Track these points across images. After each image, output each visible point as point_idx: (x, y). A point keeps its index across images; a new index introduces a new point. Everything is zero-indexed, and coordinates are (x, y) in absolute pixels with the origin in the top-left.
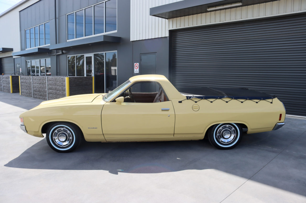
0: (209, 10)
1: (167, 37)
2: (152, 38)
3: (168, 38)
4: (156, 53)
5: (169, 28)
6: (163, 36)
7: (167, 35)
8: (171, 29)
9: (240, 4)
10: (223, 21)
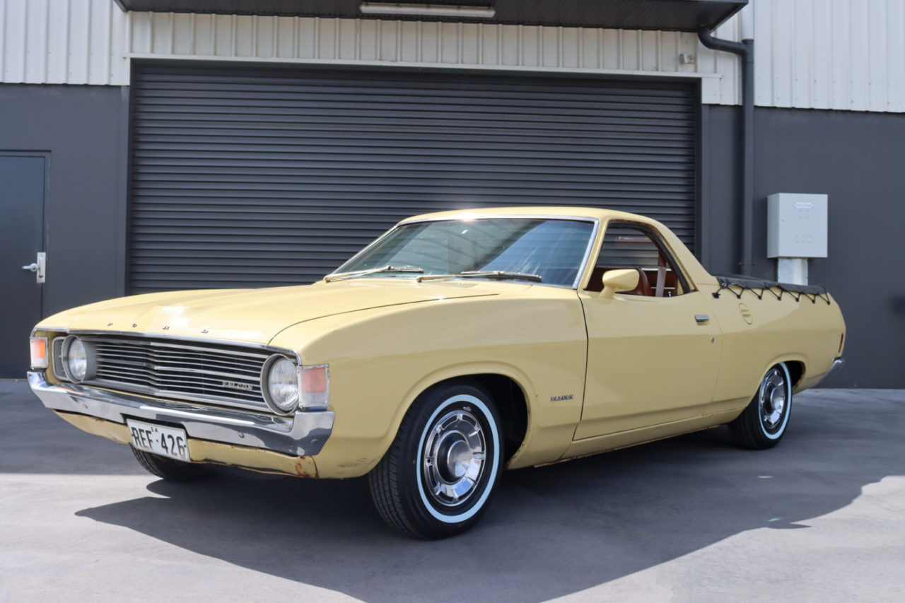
0: (365, 9)
1: (119, 87)
2: (28, 81)
3: (125, 95)
4: (49, 151)
5: (131, 51)
6: (100, 79)
7: (122, 77)
8: (144, 53)
9: (490, 14)
10: (392, 61)
